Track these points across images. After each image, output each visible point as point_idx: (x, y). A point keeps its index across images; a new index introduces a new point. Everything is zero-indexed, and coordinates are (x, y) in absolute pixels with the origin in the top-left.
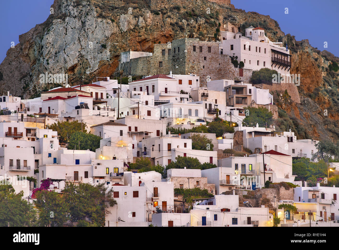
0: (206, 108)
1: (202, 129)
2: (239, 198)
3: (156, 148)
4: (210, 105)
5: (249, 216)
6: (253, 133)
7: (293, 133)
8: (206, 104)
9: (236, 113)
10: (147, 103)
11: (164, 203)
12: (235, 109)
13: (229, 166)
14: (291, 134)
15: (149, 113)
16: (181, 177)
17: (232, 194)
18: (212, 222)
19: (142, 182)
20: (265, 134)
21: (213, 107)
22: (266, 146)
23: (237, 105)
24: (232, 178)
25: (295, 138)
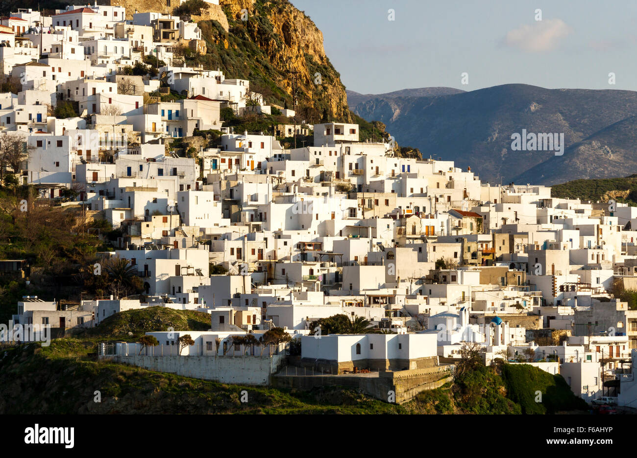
0: (132, 45)
1: (127, 71)
2: (166, 148)
3: (80, 91)
4: (137, 42)
5: (175, 167)
6: (181, 74)
7: (221, 72)
8: (132, 41)
9: (163, 49)
10: (71, 39)
11: (89, 152)
12: (161, 46)
13: (156, 113)
14: (219, 73)
15: (73, 51)
16: (105, 125)
17: (158, 143)
18: (137, 172)
19: (66, 129)
20: (193, 75)
21: (139, 45)
22: (193, 89)
23: (164, 40)
24: (158, 127)
25: (223, 78)
